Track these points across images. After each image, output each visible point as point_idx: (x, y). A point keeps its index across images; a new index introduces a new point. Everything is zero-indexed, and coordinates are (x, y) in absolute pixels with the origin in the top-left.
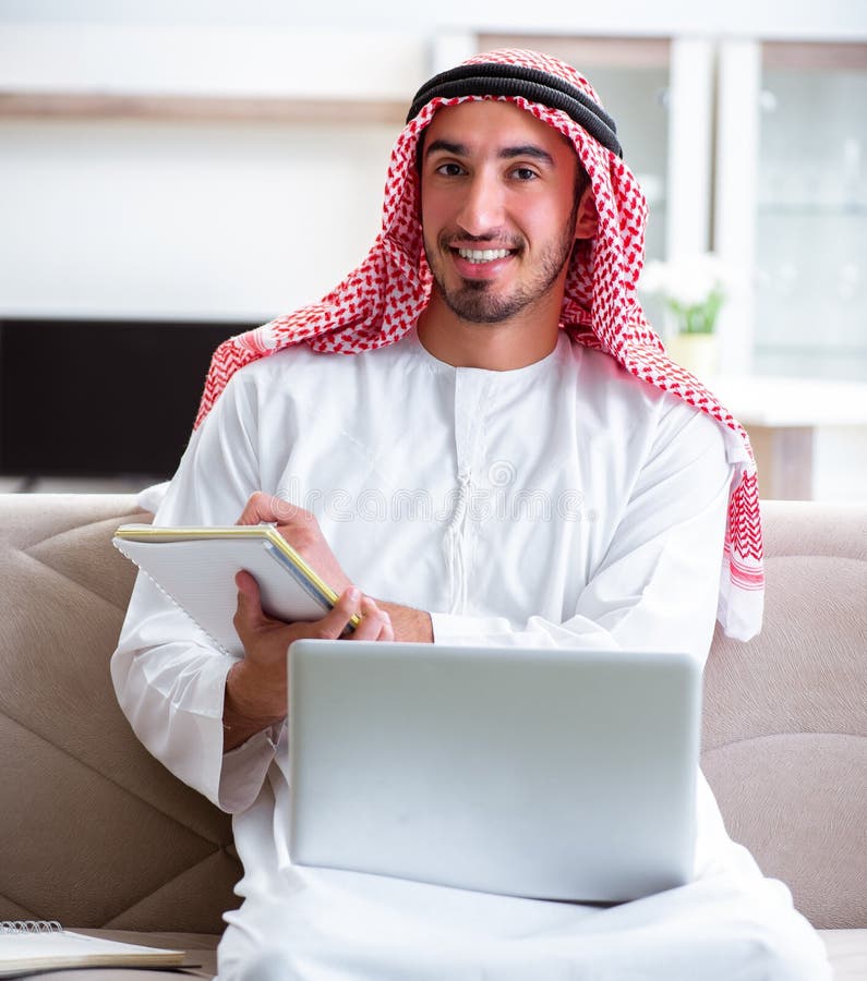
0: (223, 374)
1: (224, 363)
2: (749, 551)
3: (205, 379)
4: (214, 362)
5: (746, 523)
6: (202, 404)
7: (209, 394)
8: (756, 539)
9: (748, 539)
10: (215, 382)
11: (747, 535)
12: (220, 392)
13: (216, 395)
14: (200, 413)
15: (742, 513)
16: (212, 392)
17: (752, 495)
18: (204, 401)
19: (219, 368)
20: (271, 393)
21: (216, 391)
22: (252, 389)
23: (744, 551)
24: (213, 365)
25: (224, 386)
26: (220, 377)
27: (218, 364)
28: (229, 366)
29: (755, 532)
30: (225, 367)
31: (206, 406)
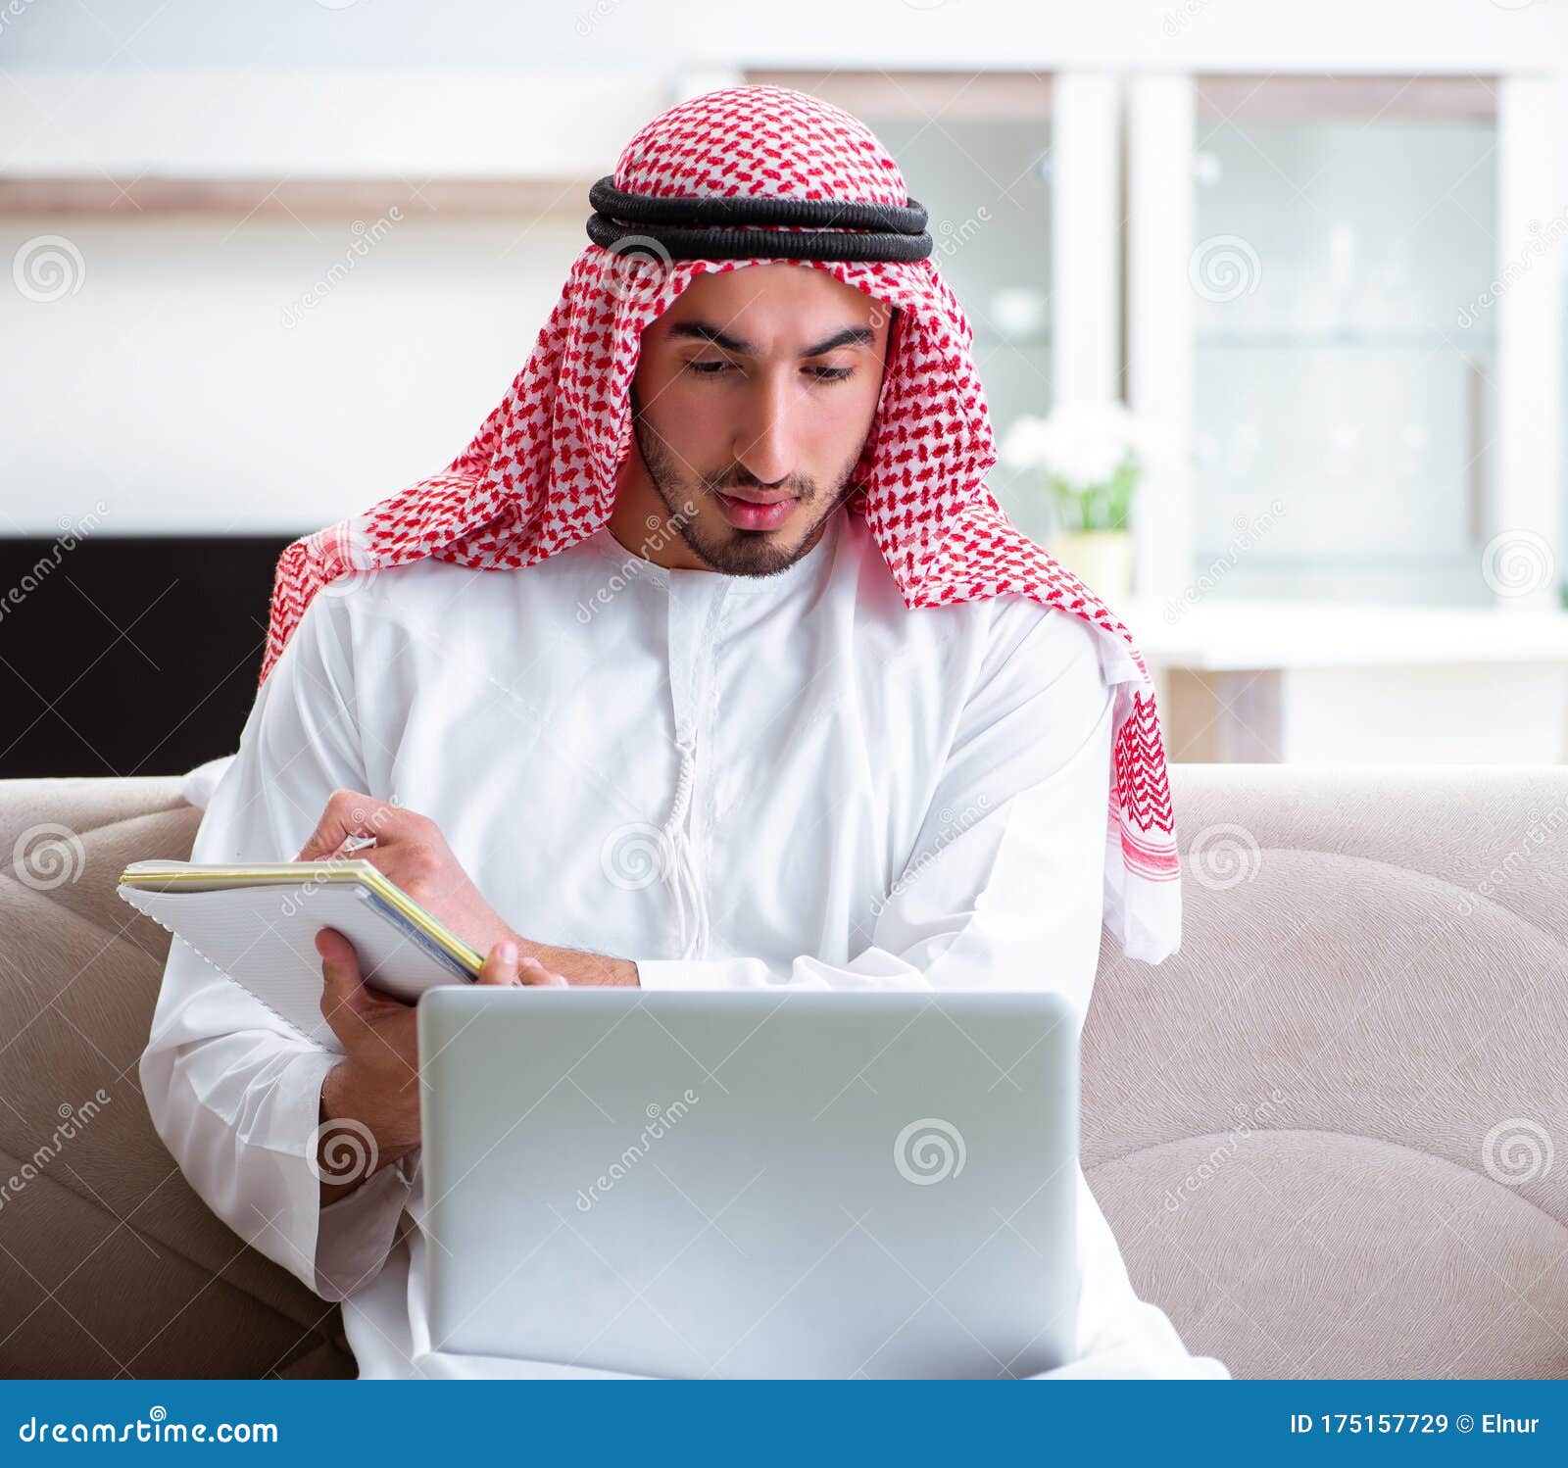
0: (296, 595)
1: (297, 576)
2: (1152, 819)
3: (268, 605)
4: (280, 575)
5: (1144, 775)
6: (269, 645)
7: (277, 628)
8: (1162, 799)
9: (1149, 800)
10: (285, 608)
11: (1146, 793)
12: (295, 624)
13: (287, 629)
14: (267, 659)
15: (1137, 760)
16: (280, 623)
17: (1151, 730)
18: (271, 638)
19: (289, 584)
20: (371, 623)
21: (287, 622)
22: (341, 616)
23: (1145, 820)
24: (279, 582)
25: (301, 614)
26: (293, 599)
27: (287, 578)
28: (306, 580)
29: (1159, 788)
30: (298, 584)
31: (274, 647)
